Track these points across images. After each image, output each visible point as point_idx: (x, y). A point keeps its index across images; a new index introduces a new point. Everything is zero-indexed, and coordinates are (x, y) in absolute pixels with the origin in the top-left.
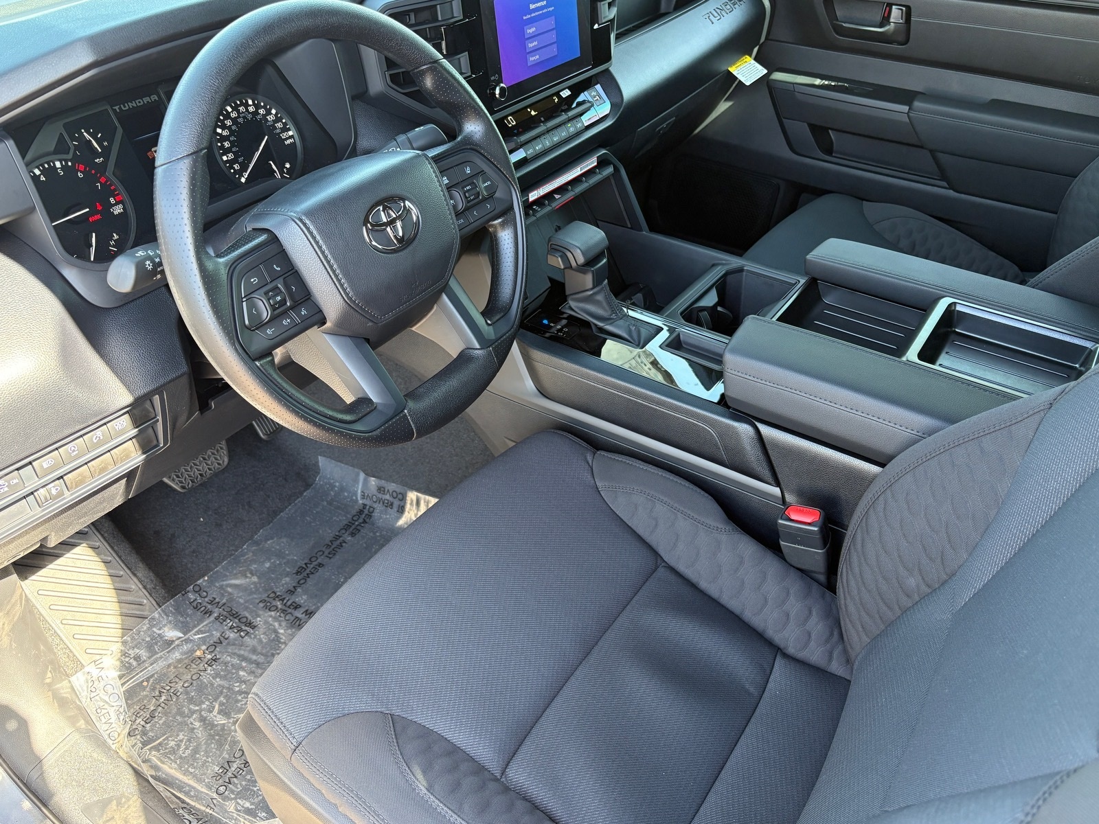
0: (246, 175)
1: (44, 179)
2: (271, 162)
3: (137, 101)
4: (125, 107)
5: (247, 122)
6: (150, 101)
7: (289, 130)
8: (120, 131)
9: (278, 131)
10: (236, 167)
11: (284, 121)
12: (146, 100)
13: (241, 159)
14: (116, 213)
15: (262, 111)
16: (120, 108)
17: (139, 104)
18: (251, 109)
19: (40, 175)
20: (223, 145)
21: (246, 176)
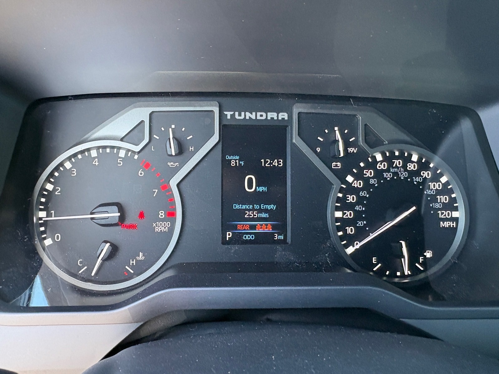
0: (358, 245)
1: (97, 164)
2: (403, 243)
3: (259, 114)
4: (240, 115)
5: (396, 181)
6: (276, 118)
7: (456, 209)
8: (215, 138)
9: (438, 206)
10: (350, 230)
11: (453, 196)
12: (272, 115)
13: (360, 224)
14: (157, 229)
15: (425, 174)
16: (233, 116)
17: (259, 118)
18: (411, 167)
19: (95, 158)
20: (345, 198)
21: (357, 247)
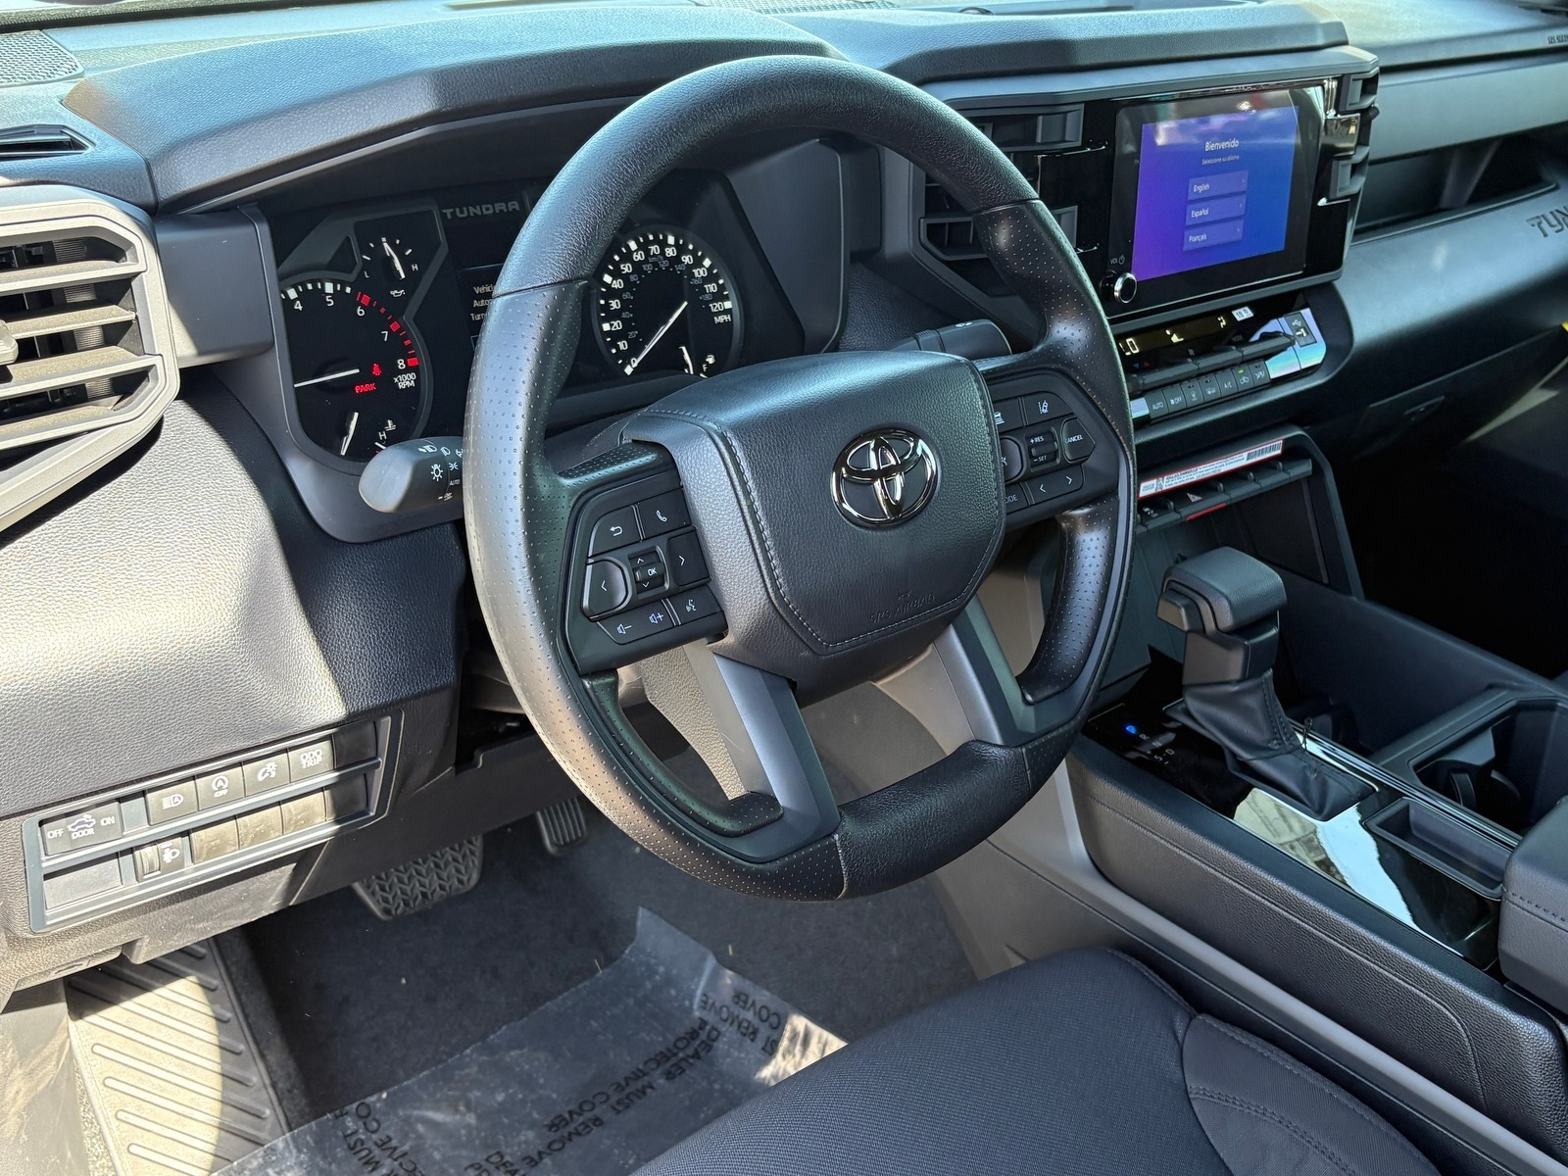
0: (635, 362)
1: (300, 308)
2: (684, 349)
3: (484, 207)
4: (462, 212)
5: (658, 272)
6: (505, 210)
7: (726, 298)
8: (443, 251)
9: (708, 297)
10: (623, 345)
11: (721, 282)
12: (500, 207)
13: (632, 334)
14: (401, 386)
15: (687, 259)
16: (453, 214)
17: (485, 212)
18: (670, 252)
19: (296, 300)
20: (607, 304)
21: (635, 365)
